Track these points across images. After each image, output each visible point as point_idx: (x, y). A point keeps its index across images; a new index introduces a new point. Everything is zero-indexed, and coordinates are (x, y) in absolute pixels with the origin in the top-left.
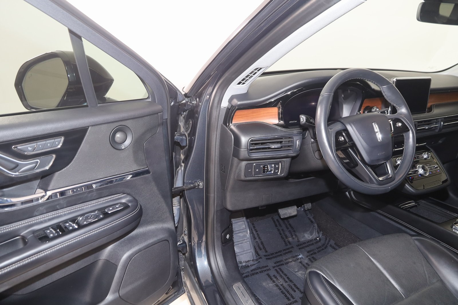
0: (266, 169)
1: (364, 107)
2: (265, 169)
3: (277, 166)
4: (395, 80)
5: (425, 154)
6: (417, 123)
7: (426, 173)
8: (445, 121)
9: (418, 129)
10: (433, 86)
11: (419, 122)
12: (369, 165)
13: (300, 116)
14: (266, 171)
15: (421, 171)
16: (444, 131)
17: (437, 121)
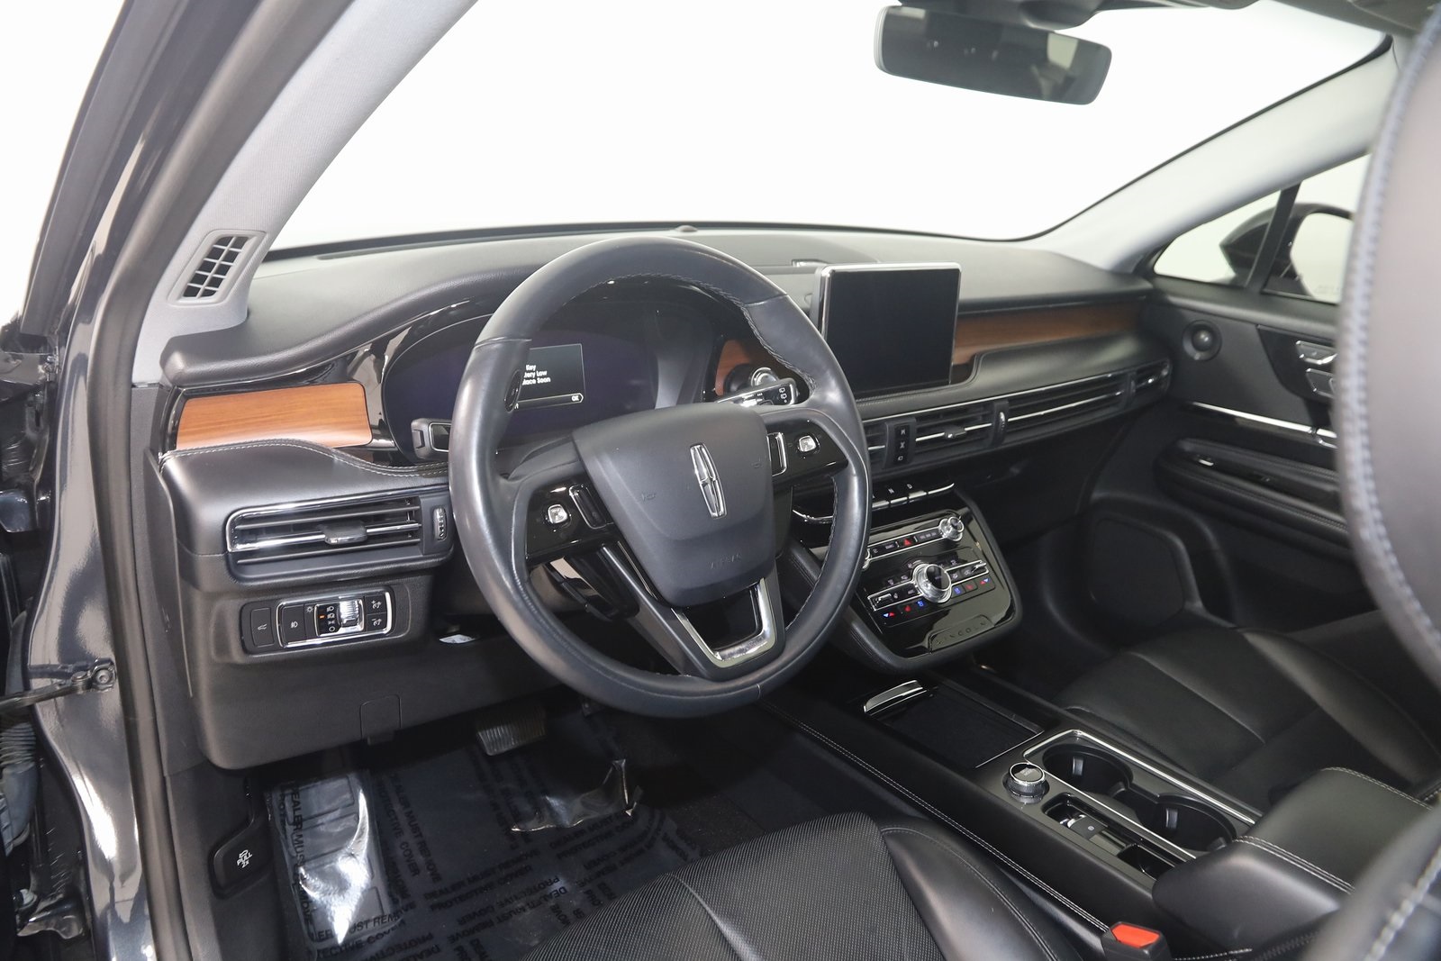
0: (329, 616)
1: (729, 370)
2: (326, 620)
3: (376, 605)
4: (829, 275)
5: (945, 523)
6: (915, 420)
7: (941, 594)
8: (1012, 410)
9: (917, 440)
10: (967, 292)
11: (920, 418)
12: (677, 609)
13: (415, 424)
14: (332, 625)
15: (926, 589)
16: (1011, 441)
17: (987, 410)
